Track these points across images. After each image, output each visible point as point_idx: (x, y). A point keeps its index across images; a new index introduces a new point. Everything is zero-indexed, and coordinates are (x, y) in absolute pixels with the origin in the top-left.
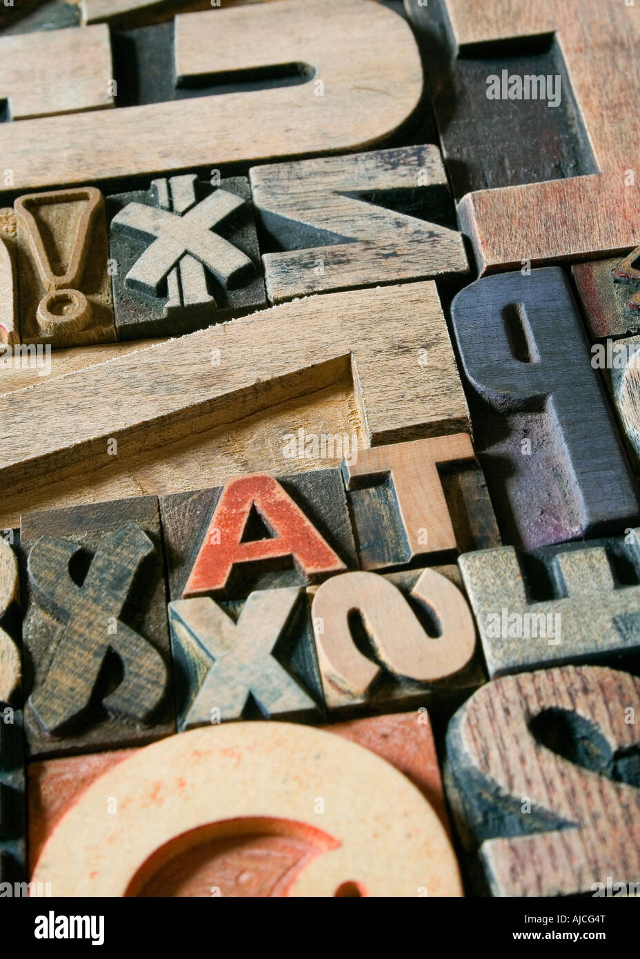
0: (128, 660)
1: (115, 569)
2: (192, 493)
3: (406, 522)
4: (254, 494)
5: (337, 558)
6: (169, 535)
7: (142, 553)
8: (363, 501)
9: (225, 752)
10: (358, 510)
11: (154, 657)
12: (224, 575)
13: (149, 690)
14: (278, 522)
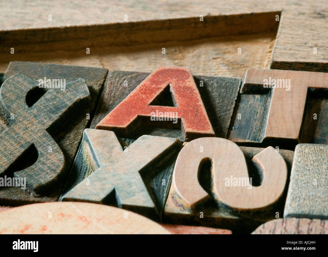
0: (41, 154)
1: (57, 102)
2: (132, 73)
3: (270, 117)
4: (172, 79)
5: (211, 126)
6: (106, 93)
7: (80, 96)
8: (248, 102)
9: (81, 218)
10: (243, 106)
11: (60, 156)
12: (129, 121)
13: (47, 173)
14: (180, 98)
